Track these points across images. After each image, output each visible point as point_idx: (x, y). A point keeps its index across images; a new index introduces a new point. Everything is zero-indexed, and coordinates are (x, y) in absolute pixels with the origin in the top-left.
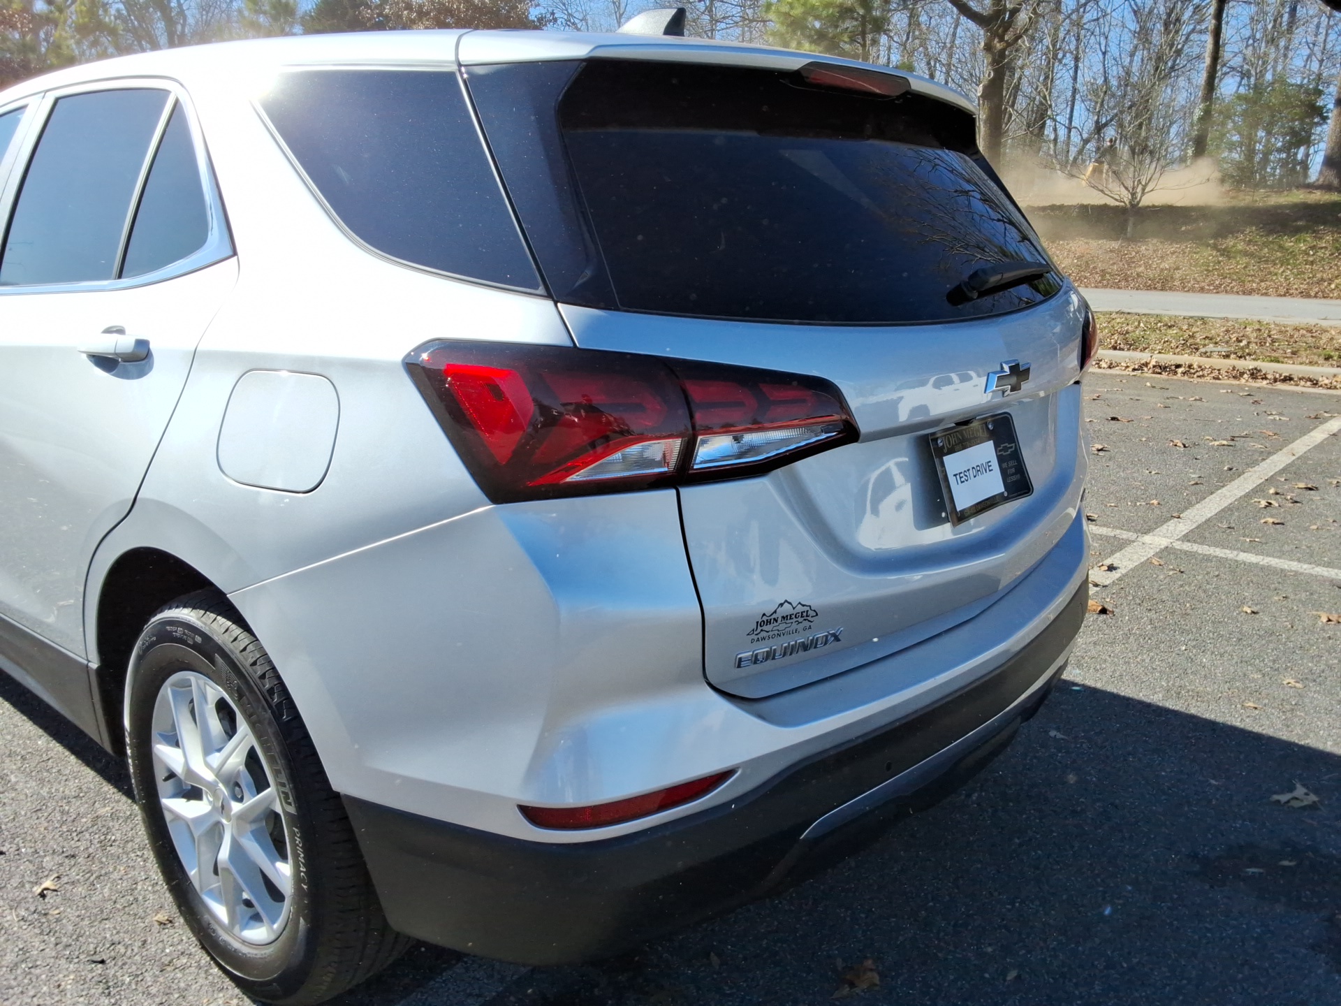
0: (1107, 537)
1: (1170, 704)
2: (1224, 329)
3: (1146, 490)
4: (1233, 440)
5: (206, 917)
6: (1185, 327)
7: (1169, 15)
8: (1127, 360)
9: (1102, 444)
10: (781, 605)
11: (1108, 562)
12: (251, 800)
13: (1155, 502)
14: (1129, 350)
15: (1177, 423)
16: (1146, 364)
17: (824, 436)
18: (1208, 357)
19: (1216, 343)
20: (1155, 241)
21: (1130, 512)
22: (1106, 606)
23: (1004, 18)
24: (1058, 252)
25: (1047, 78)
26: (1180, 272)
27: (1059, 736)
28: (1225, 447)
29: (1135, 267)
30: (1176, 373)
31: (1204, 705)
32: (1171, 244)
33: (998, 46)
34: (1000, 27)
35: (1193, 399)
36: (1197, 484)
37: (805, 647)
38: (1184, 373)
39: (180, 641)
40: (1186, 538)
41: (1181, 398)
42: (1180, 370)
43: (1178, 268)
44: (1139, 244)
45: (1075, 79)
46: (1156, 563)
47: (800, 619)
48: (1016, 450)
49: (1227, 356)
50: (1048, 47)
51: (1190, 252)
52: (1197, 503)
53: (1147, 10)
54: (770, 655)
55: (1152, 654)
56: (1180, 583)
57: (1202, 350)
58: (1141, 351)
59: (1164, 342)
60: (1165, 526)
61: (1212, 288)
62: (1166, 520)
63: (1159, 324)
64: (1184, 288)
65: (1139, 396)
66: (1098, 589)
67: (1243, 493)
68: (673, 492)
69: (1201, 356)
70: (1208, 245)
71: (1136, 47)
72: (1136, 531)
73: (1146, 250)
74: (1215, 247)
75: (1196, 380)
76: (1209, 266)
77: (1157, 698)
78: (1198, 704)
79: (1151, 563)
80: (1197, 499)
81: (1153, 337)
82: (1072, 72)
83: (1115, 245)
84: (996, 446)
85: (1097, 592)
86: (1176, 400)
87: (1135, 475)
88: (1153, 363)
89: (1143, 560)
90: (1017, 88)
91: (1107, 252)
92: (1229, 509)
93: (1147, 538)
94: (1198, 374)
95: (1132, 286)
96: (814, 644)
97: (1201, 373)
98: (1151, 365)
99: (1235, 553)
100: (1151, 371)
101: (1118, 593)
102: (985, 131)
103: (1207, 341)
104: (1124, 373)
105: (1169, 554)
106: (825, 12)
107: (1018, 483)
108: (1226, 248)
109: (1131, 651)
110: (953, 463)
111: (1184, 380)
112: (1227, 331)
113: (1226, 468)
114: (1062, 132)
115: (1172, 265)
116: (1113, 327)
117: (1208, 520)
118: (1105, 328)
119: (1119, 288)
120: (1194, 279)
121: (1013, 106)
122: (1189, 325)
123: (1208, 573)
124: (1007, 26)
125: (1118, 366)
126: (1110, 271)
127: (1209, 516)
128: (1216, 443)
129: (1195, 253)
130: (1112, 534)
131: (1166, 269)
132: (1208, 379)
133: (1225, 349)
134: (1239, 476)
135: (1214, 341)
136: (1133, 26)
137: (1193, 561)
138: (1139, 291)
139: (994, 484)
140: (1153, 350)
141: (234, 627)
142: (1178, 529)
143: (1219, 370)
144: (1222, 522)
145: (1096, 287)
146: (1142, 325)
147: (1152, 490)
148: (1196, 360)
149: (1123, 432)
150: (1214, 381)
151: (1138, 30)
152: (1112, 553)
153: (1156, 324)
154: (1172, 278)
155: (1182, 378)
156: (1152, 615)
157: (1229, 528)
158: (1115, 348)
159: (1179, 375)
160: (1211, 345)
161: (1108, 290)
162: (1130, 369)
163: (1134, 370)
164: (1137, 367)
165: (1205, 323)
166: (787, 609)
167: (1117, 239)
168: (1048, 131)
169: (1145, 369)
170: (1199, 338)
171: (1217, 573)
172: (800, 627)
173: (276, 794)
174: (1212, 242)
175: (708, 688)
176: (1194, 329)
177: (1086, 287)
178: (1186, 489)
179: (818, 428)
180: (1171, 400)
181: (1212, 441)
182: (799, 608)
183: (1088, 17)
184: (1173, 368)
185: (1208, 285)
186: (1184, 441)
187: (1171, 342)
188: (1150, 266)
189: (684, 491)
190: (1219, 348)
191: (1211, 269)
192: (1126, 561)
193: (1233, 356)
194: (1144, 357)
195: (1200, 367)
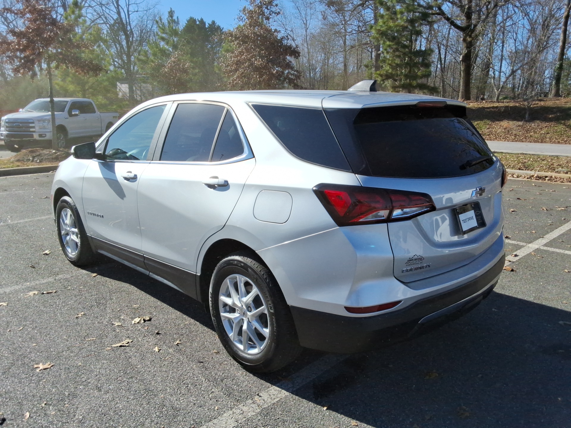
0: (514, 244)
1: (535, 301)
2: (566, 161)
3: (530, 227)
4: (566, 208)
5: (235, 348)
6: (550, 160)
7: (544, 22)
8: (525, 174)
9: (513, 209)
10: (414, 256)
11: (515, 253)
12: (254, 312)
13: (534, 232)
14: (526, 170)
15: (544, 201)
16: (533, 176)
17: (426, 209)
18: (559, 173)
19: (562, 167)
20: (538, 122)
21: (524, 235)
22: (513, 269)
23: (471, 28)
24: (496, 126)
25: (490, 50)
26: (549, 135)
27: (496, 310)
28: (563, 211)
29: (529, 133)
30: (545, 180)
31: (548, 302)
32: (545, 122)
33: (469, 39)
34: (469, 31)
35: (552, 191)
36: (551, 225)
37: (420, 268)
38: (548, 180)
39: (236, 265)
40: (546, 245)
41: (547, 190)
42: (547, 179)
43: (548, 133)
44: (531, 123)
45: (502, 51)
46: (533, 254)
47: (419, 260)
48: (481, 213)
49: (567, 173)
50: (490, 38)
51: (553, 126)
52: (551, 232)
53: (534, 20)
54: (411, 270)
55: (530, 285)
56: (542, 261)
57: (556, 170)
58: (531, 170)
59: (541, 167)
60: (537, 241)
61: (563, 142)
62: (537, 238)
63: (539, 159)
64: (551, 142)
65: (529, 189)
66: (511, 263)
67: (569, 229)
68: (386, 224)
69: (556, 173)
70: (561, 123)
71: (529, 37)
72: (526, 242)
73: (534, 125)
74: (564, 124)
75: (553, 183)
76: (561, 132)
77: (531, 299)
78: (546, 301)
79: (531, 254)
80: (550, 230)
81: (536, 164)
82: (501, 48)
83: (520, 123)
84: (475, 212)
85: (510, 264)
86: (545, 191)
87: (527, 221)
88: (536, 175)
89: (528, 253)
90: (477, 56)
91: (517, 126)
92: (563, 235)
93: (530, 245)
94: (554, 180)
95: (528, 141)
96: (423, 267)
97: (556, 180)
98: (535, 176)
99: (564, 251)
100: (535, 179)
101: (518, 264)
102: (463, 75)
103: (559, 166)
104: (523, 179)
105: (538, 251)
106: (395, 29)
107: (481, 223)
108: (569, 124)
109: (522, 284)
110: (462, 217)
111: (549, 183)
112: (567, 162)
113: (563, 219)
114: (497, 73)
115: (546, 132)
116: (519, 160)
117: (554, 239)
118: (516, 160)
119: (522, 142)
120: (555, 138)
121: (475, 63)
122: (551, 159)
123: (553, 258)
124: (473, 31)
125: (521, 177)
126: (518, 134)
127: (555, 237)
128: (560, 209)
129: (556, 127)
130: (517, 243)
131: (543, 134)
132: (559, 182)
133: (566, 170)
134: (568, 222)
135: (561, 166)
136: (529, 27)
137: (547, 253)
138: (531, 143)
139: (474, 223)
140: (536, 170)
141: (253, 261)
142: (542, 242)
143: (563, 179)
144: (559, 240)
145: (513, 141)
146: (531, 159)
147: (533, 227)
148: (554, 174)
149: (522, 204)
150: (561, 183)
151: (530, 29)
152: (517, 250)
153: (537, 159)
154: (546, 137)
155: (548, 182)
156: (531, 272)
157: (562, 241)
158: (520, 169)
159: (547, 181)
160: (560, 168)
161: (517, 143)
162: (526, 178)
163: (528, 178)
164: (529, 177)
165: (558, 158)
166: (416, 257)
167: (521, 121)
168: (491, 73)
169: (532, 178)
170: (555, 165)
171: (556, 258)
172: (419, 262)
173: (266, 308)
174: (563, 122)
175: (394, 278)
176: (553, 161)
177: (508, 141)
178: (546, 227)
179: (425, 207)
180: (543, 191)
181: (558, 208)
182: (419, 257)
183: (508, 24)
184: (544, 177)
185: (562, 141)
186: (547, 208)
187: (543, 167)
188: (536, 132)
189: (389, 224)
190: (564, 170)
191: (562, 133)
192: (521, 253)
193: (569, 173)
194: (532, 173)
195: (555, 177)
